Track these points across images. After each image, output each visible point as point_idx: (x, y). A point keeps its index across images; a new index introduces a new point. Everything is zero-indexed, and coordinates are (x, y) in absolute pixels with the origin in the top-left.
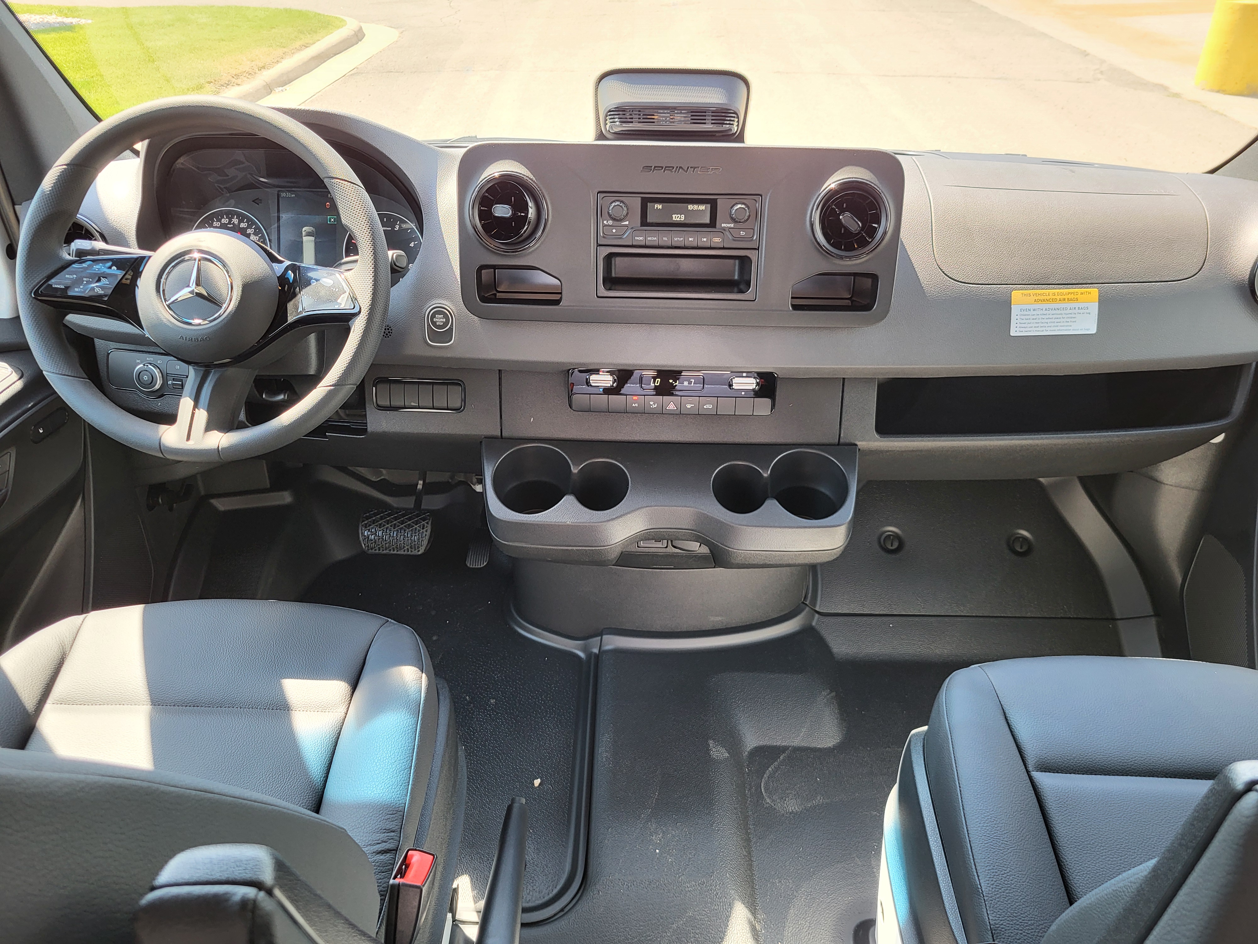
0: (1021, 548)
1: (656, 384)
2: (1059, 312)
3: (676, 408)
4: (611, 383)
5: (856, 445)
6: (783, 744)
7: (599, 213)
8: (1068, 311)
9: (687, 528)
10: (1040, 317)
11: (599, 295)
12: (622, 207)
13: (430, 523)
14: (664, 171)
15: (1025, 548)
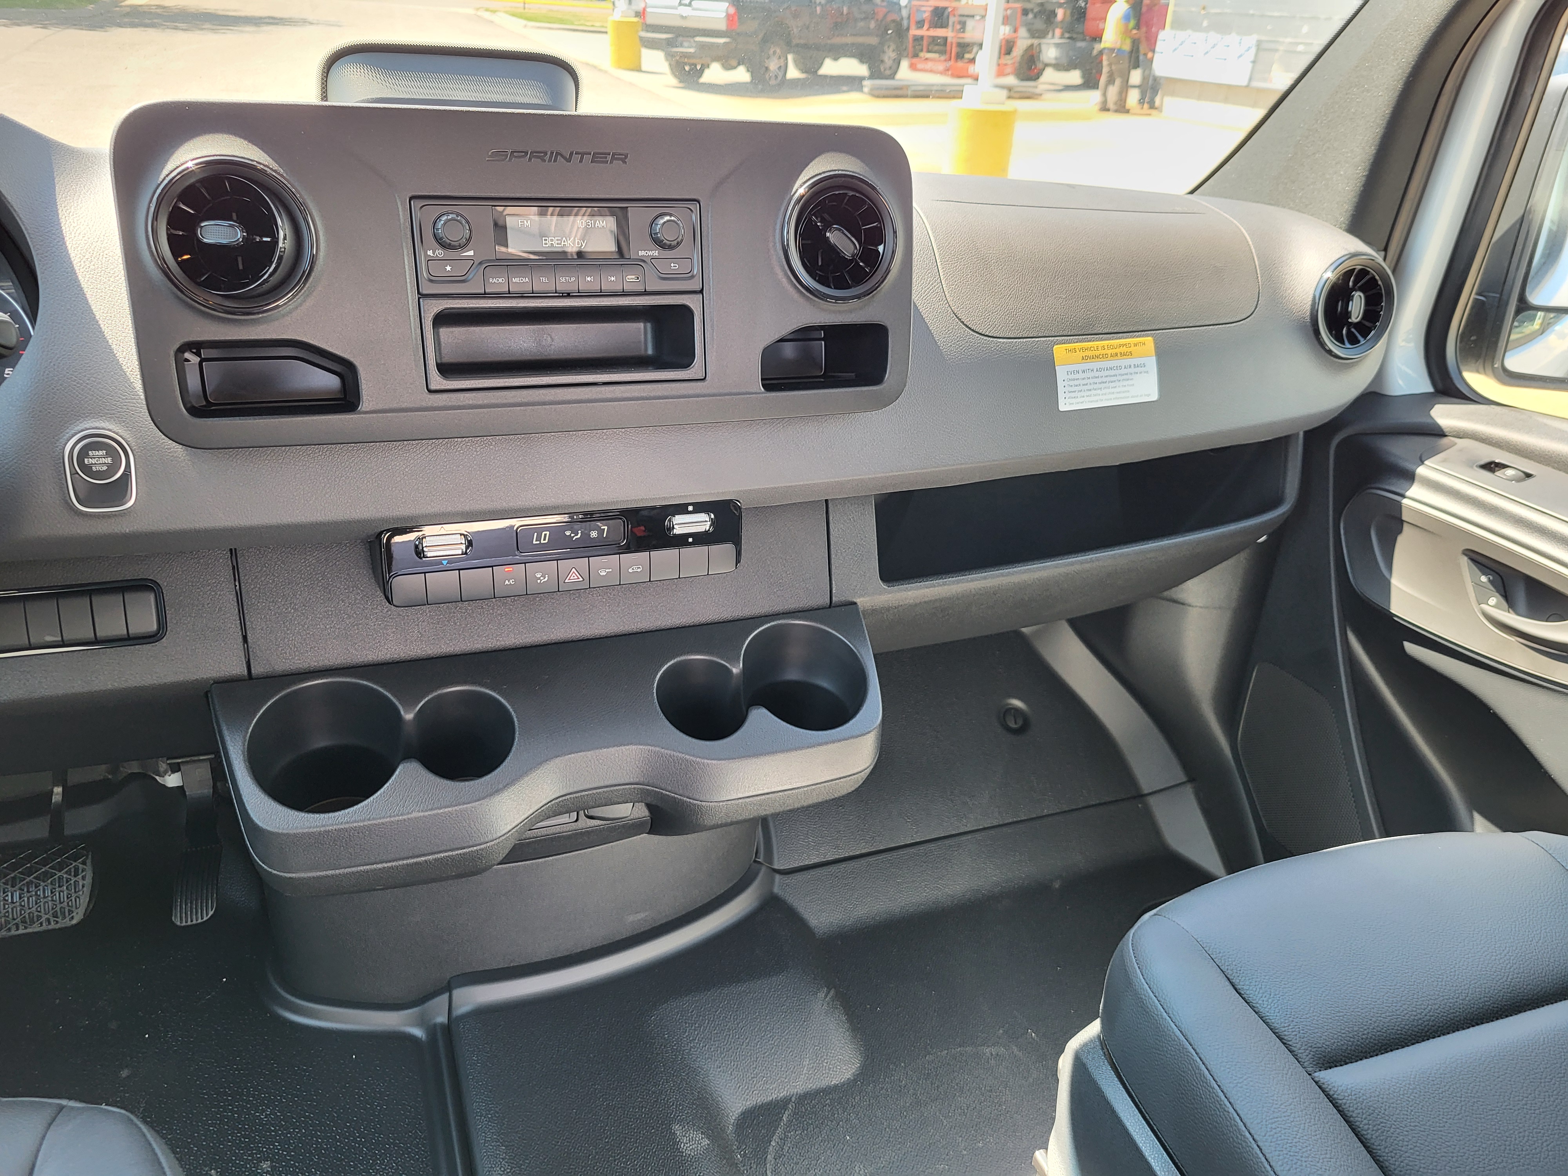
0: (1016, 723)
1: (542, 542)
2: (1112, 372)
3: (581, 579)
4: (463, 547)
5: (855, 603)
6: (782, 1095)
7: (416, 237)
8: (1123, 371)
9: (627, 781)
10: (1092, 381)
11: (433, 387)
12: (461, 223)
13: (89, 862)
14: (530, 159)
15: (1020, 722)
